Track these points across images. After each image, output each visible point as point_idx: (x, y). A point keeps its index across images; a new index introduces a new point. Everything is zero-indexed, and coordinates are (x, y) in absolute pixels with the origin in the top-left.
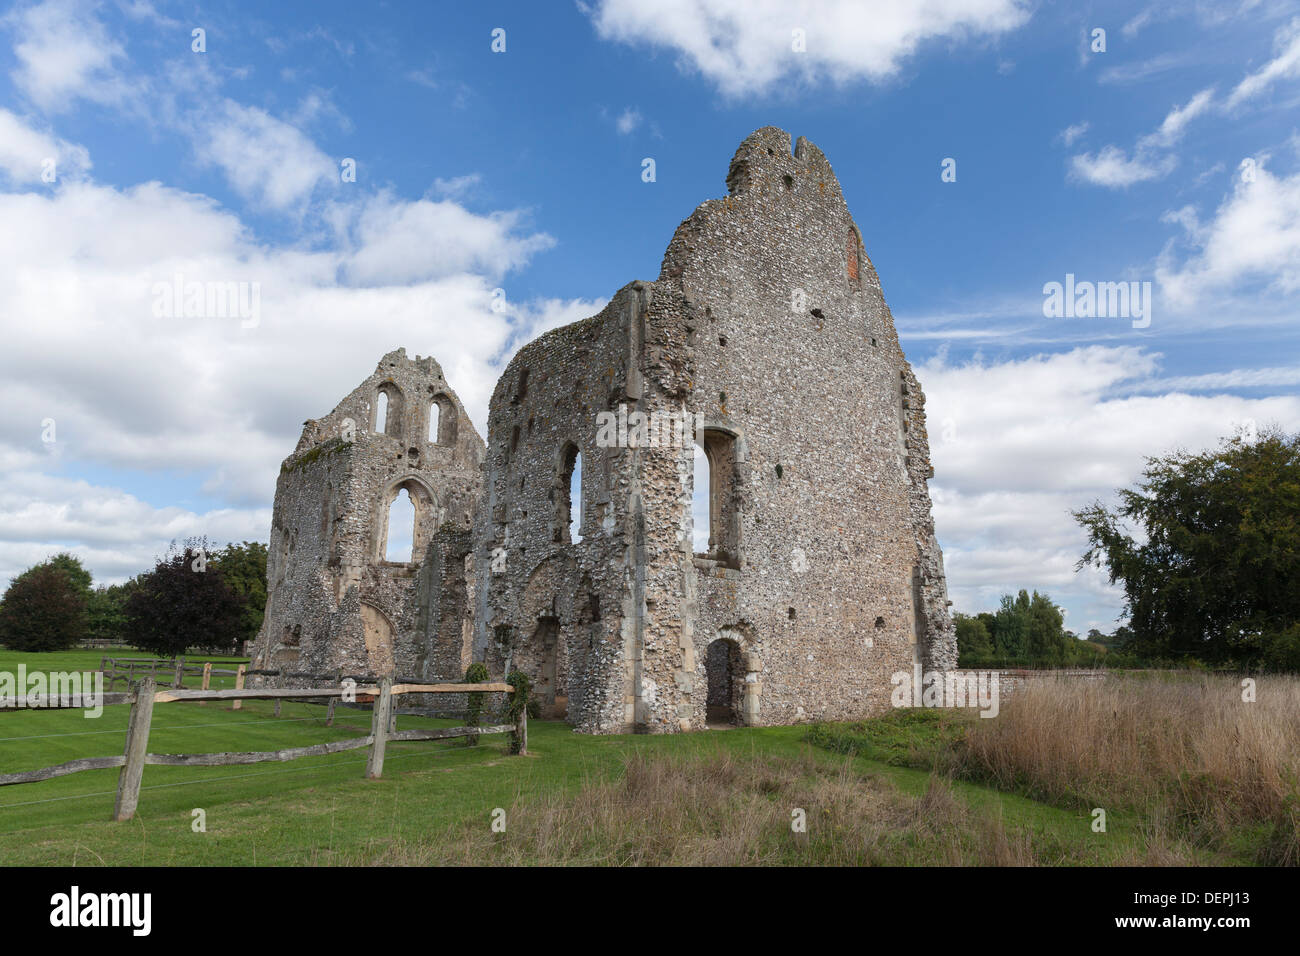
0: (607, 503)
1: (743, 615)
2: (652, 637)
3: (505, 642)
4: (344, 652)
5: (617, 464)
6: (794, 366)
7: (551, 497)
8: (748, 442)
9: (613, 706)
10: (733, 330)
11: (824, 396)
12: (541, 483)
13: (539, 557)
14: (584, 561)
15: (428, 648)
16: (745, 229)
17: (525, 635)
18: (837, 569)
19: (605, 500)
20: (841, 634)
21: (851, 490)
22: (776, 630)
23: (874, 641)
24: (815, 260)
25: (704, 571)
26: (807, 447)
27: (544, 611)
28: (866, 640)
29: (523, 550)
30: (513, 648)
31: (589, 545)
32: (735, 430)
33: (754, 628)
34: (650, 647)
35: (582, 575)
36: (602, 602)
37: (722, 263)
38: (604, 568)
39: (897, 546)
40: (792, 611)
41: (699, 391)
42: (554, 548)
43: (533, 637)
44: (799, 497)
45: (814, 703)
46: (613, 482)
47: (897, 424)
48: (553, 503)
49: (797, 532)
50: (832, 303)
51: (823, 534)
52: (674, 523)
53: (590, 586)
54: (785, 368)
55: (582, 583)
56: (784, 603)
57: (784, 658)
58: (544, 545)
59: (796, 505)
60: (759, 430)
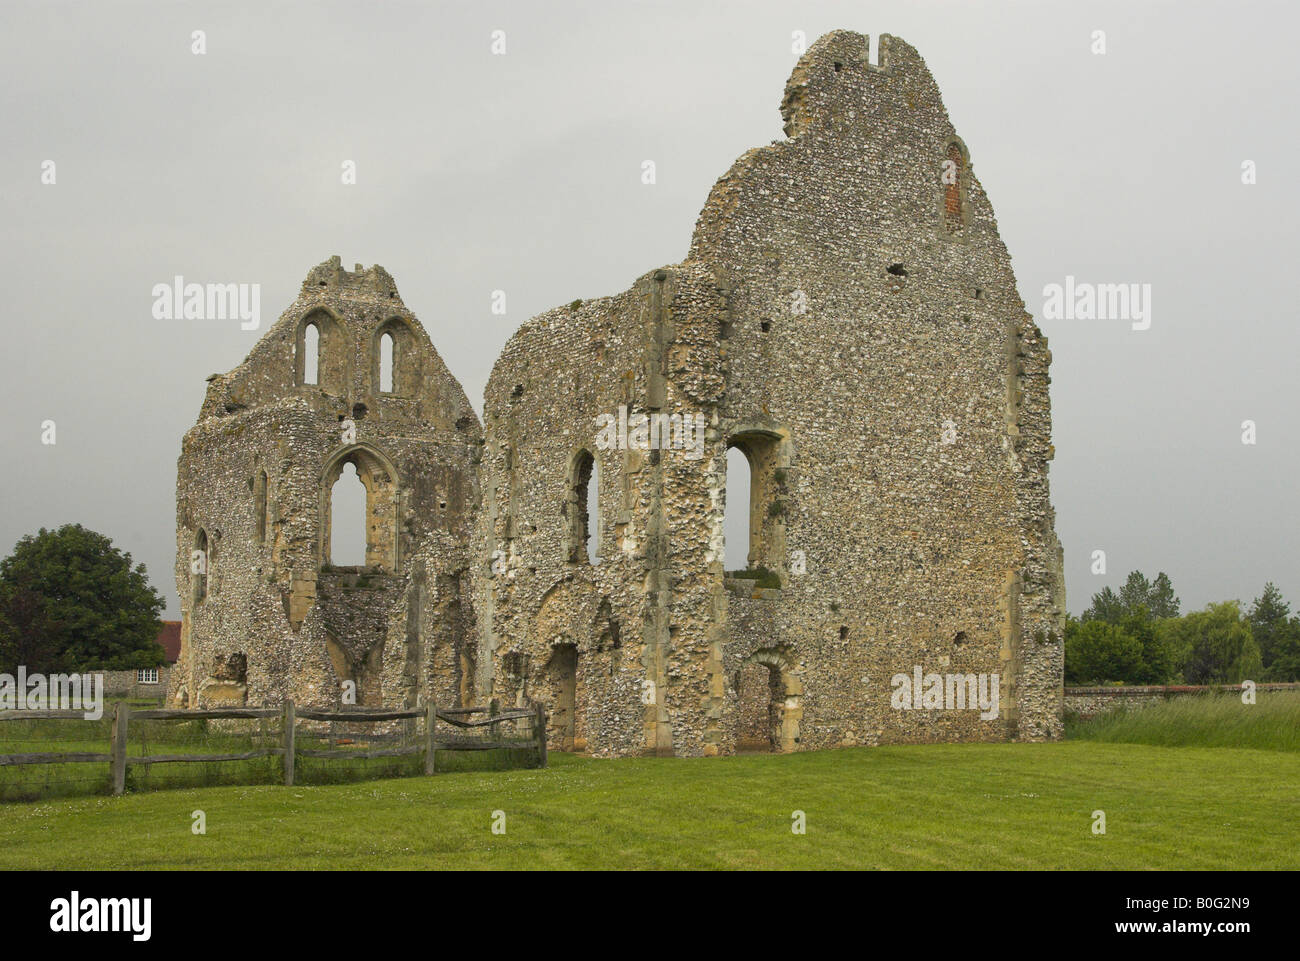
0: (627, 523)
1: (782, 637)
2: (677, 664)
3: (516, 672)
4: (311, 687)
5: (637, 481)
6: (860, 342)
7: (564, 512)
8: (795, 442)
9: (634, 732)
10: (779, 311)
11: (901, 375)
12: (552, 495)
13: (551, 579)
14: (602, 585)
15: (421, 680)
16: (799, 178)
17: (537, 664)
18: (906, 580)
19: (624, 520)
20: (908, 652)
21: (931, 486)
22: (823, 652)
23: (951, 658)
24: (897, 199)
25: (735, 592)
26: (874, 440)
27: (560, 638)
28: (941, 658)
29: (533, 570)
30: (525, 678)
31: (608, 567)
32: (778, 431)
33: (795, 651)
34: (673, 674)
35: (600, 600)
36: (623, 630)
37: (768, 227)
38: (624, 594)
39: (992, 548)
40: (843, 631)
41: (734, 390)
42: (568, 571)
43: (548, 665)
44: (860, 500)
45: (867, 727)
46: (634, 500)
47: (1005, 396)
48: (567, 520)
49: (855, 542)
50: (919, 252)
51: (889, 540)
52: (702, 544)
53: (610, 612)
54: (849, 347)
55: (600, 609)
56: (835, 622)
57: (832, 681)
58: (557, 566)
59: (856, 510)
60: (810, 428)
